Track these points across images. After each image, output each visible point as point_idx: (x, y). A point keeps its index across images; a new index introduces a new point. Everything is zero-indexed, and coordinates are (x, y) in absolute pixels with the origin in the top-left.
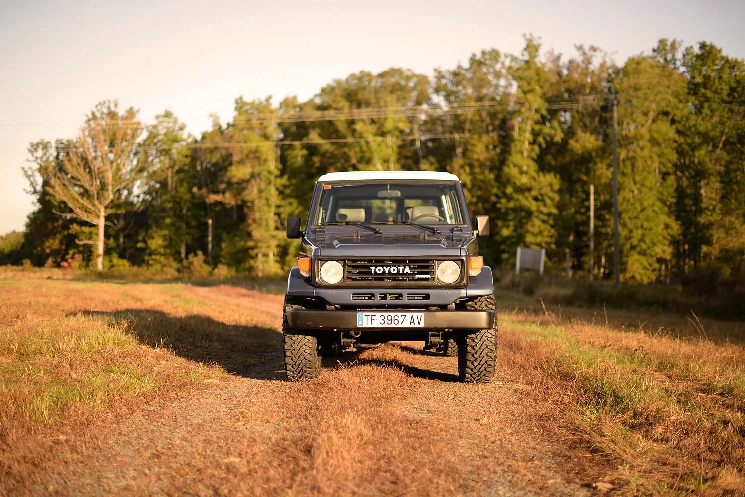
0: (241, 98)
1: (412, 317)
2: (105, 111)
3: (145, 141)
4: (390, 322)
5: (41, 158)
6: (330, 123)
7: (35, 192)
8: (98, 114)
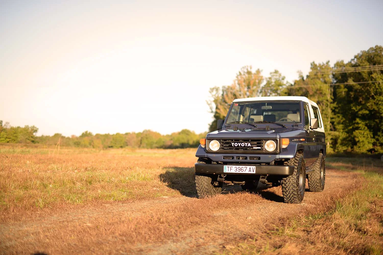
0: (314, 62)
1: (250, 168)
2: (246, 71)
3: (265, 86)
4: (239, 170)
5: (215, 95)
6: (359, 73)
7: (212, 112)
8: (242, 73)
